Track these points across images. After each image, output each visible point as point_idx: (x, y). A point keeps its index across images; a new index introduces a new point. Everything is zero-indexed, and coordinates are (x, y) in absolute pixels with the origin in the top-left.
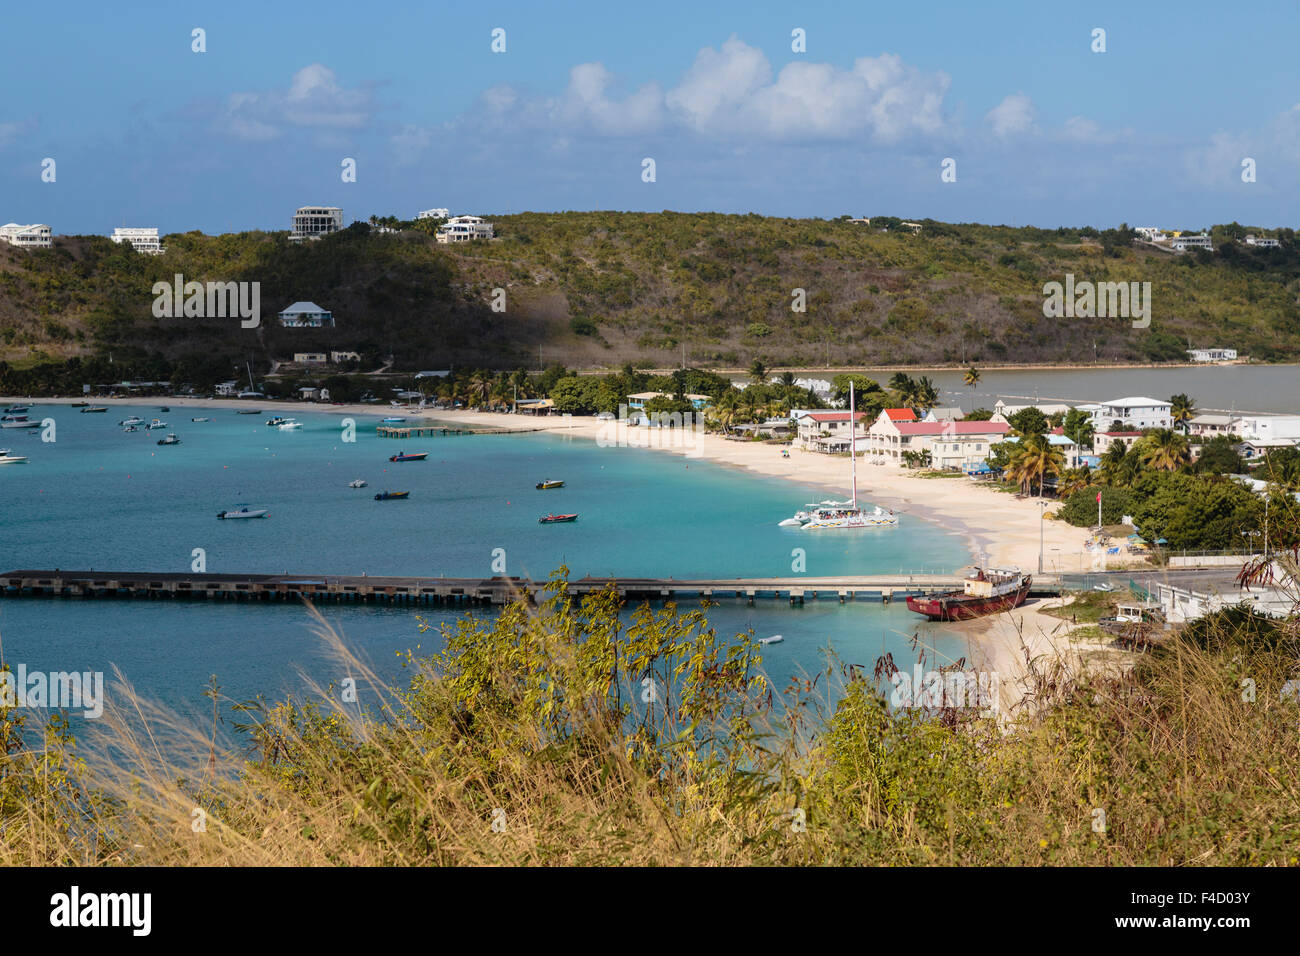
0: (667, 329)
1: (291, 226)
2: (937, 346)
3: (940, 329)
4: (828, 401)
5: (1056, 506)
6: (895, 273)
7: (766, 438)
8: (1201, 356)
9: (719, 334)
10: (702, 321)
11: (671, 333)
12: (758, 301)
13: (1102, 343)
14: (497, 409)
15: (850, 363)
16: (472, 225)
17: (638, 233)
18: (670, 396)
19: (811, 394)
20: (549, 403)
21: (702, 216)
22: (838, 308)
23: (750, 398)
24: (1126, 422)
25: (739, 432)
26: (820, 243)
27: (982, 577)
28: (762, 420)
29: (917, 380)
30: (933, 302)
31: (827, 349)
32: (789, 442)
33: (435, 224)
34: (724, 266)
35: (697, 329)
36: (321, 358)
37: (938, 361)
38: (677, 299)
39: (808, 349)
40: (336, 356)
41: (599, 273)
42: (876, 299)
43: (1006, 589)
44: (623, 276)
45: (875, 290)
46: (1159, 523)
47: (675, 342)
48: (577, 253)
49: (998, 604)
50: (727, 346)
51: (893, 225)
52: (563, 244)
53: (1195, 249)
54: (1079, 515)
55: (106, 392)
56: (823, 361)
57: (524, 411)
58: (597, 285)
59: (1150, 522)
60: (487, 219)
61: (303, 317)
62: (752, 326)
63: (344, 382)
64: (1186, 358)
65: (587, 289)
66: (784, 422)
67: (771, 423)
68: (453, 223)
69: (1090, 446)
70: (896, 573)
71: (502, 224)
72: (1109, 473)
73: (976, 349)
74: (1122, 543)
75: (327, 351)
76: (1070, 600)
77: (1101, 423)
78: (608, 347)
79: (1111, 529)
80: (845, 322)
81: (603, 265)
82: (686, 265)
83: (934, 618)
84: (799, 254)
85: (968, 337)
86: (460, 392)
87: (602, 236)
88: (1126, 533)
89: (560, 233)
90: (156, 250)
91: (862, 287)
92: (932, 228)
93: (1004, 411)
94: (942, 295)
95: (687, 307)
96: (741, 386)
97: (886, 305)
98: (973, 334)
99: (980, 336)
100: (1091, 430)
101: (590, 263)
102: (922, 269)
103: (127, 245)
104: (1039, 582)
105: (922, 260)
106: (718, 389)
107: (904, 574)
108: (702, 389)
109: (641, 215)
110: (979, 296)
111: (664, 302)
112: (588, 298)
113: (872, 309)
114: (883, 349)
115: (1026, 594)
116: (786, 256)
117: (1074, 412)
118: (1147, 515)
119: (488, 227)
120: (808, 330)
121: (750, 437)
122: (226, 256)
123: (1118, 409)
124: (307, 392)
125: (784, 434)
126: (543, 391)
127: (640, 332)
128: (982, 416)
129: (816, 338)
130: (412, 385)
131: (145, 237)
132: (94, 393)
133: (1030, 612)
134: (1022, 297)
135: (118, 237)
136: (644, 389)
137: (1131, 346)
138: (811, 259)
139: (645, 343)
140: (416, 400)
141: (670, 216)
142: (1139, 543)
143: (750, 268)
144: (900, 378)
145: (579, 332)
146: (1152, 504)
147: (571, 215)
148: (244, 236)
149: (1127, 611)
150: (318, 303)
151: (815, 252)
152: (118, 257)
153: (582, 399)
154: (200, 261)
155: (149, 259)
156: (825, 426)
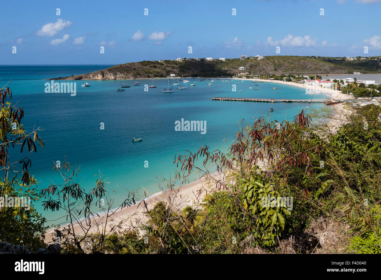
0: (286, 70)
1: (240, 58)
2: (320, 72)
3: (320, 70)
4: (308, 79)
5: (341, 91)
6: (315, 63)
7: (301, 83)
8: (355, 73)
9: (292, 70)
10: (290, 69)
11: (286, 71)
12: (297, 66)
13: (342, 71)
14: (266, 79)
15: (309, 74)
16: (262, 57)
17: (282, 58)
18: (288, 78)
19: (306, 78)
20: (273, 79)
21: (290, 56)
22: (307, 67)
23: (299, 78)
24: (348, 81)
25: (297, 82)
26: (305, 59)
27: (334, 100)
28: (300, 81)
29: (319, 76)
30: (320, 66)
31: (306, 72)
32: (304, 83)
33: (258, 57)
34: (293, 62)
35: (290, 70)
36: (244, 73)
37: (320, 74)
38: (287, 66)
39: (303, 72)
40: (246, 73)
41: (277, 63)
42: (312, 66)
43: (337, 101)
44: (280, 64)
45: (312, 65)
46: (356, 93)
47: (287, 72)
48: (275, 61)
49: (336, 103)
50: (293, 72)
51: (315, 57)
52: (273, 59)
53: (354, 60)
54: (344, 92)
55: (220, 77)
56: (305, 74)
57: (269, 80)
58: (277, 65)
59: (355, 93)
60: (264, 57)
61: (242, 69)
62: (297, 70)
63: (248, 76)
64: (353, 73)
65: (276, 65)
66: (303, 81)
67: (301, 81)
68: (260, 57)
69: (344, 84)
70: (322, 99)
71: (266, 57)
72: (348, 88)
73: (325, 72)
74: (351, 96)
75: (244, 72)
76: (345, 103)
77: (345, 81)
78: (278, 72)
79: (349, 94)
80: (308, 69)
81: (278, 62)
82: (288, 62)
83: (328, 105)
84: (303, 61)
85: (324, 71)
86: (262, 77)
87: (278, 59)
88: (351, 95)
89: (273, 58)
90: (225, 61)
91: (311, 65)
92: (319, 57)
93: (332, 80)
94: (321, 66)
95: (288, 67)
96: (297, 77)
97: (313, 67)
98: (325, 70)
99: (326, 71)
100: (343, 82)
101: (276, 62)
102: (318, 62)
103: (221, 60)
104: (341, 101)
105: (318, 61)
106: (294, 77)
107: (323, 99)
108: (292, 77)
109: (283, 56)
110: (326, 66)
111: (285, 67)
112: (276, 66)
113: (312, 67)
114: (313, 72)
115: (340, 102)
116: (301, 61)
117: (341, 80)
118: (354, 92)
119: (264, 58)
120: (304, 70)
121: (299, 83)
122: (233, 61)
123: (347, 80)
124: (243, 77)
125: (303, 83)
126: (272, 77)
127: (282, 70)
128: (329, 80)
129: (304, 71)
130: (255, 77)
131: (223, 59)
132: (218, 77)
133: (340, 104)
134: (331, 66)
135: (220, 59)
136: (285, 77)
137: (346, 72)
138: (304, 61)
139: (283, 72)
140: (256, 78)
141: (286, 56)
142: (353, 96)
143: (296, 62)
144: (317, 76)
145: (275, 70)
146: (355, 91)
147: (274, 56)
148: (235, 59)
149: (355, 104)
150: (243, 67)
151: (305, 60)
152: (220, 61)
153: (277, 78)
154: (230, 62)
155: (224, 62)
156: (308, 82)
